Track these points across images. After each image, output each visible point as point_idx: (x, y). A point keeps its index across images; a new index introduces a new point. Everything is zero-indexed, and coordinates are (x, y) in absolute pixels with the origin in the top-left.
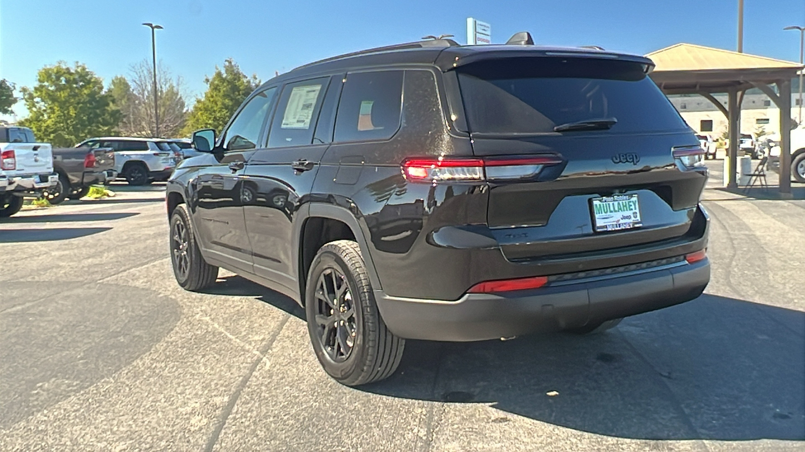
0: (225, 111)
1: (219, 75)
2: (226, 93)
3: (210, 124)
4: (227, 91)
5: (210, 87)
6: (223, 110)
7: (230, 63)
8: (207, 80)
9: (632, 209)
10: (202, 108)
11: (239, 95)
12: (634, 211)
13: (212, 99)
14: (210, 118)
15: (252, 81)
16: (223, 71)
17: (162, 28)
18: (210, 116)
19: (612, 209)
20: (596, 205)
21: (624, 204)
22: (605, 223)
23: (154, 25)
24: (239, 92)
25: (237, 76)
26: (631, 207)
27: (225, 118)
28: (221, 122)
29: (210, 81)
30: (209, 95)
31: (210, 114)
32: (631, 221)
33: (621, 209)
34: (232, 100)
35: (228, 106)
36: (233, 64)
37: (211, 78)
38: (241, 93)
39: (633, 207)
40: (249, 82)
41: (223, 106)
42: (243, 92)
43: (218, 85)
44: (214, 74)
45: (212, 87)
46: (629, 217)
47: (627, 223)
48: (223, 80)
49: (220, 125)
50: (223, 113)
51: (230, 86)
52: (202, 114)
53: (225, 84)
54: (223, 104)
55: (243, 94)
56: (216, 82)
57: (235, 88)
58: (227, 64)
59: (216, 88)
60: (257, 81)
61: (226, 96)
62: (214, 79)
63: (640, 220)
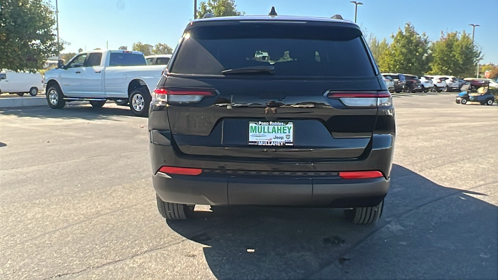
0: (401, 56)
1: (401, 33)
2: (403, 45)
3: (391, 64)
4: (404, 43)
5: (394, 40)
6: (400, 55)
7: (409, 25)
8: (393, 36)
9: (286, 133)
10: (388, 54)
11: (412, 46)
12: (287, 134)
13: (394, 48)
14: (392, 60)
15: (422, 37)
16: (404, 31)
17: (362, 4)
18: (392, 59)
19: (266, 130)
20: (252, 127)
21: (279, 128)
22: (256, 139)
23: (357, 3)
24: (412, 44)
25: (412, 34)
26: (285, 131)
27: (401, 61)
28: (398, 63)
29: (395, 37)
30: (393, 46)
31: (392, 58)
32: (283, 140)
33: (275, 131)
34: (407, 49)
35: (404, 53)
36: (411, 26)
37: (395, 35)
38: (413, 44)
39: (287, 131)
40: (420, 38)
41: (400, 53)
42: (415, 44)
43: (399, 40)
44: (398, 32)
45: (396, 41)
46: (282, 138)
47: (279, 142)
48: (403, 36)
49: (397, 65)
50: (400, 57)
51: (406, 40)
52: (387, 57)
53: (403, 39)
54: (401, 52)
55: (414, 45)
56: (398, 38)
57: (410, 42)
58: (407, 26)
59: (397, 41)
60: (426, 37)
61: (404, 46)
62: (397, 36)
63: (292, 141)
